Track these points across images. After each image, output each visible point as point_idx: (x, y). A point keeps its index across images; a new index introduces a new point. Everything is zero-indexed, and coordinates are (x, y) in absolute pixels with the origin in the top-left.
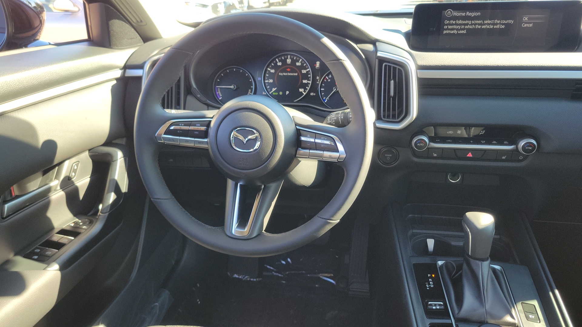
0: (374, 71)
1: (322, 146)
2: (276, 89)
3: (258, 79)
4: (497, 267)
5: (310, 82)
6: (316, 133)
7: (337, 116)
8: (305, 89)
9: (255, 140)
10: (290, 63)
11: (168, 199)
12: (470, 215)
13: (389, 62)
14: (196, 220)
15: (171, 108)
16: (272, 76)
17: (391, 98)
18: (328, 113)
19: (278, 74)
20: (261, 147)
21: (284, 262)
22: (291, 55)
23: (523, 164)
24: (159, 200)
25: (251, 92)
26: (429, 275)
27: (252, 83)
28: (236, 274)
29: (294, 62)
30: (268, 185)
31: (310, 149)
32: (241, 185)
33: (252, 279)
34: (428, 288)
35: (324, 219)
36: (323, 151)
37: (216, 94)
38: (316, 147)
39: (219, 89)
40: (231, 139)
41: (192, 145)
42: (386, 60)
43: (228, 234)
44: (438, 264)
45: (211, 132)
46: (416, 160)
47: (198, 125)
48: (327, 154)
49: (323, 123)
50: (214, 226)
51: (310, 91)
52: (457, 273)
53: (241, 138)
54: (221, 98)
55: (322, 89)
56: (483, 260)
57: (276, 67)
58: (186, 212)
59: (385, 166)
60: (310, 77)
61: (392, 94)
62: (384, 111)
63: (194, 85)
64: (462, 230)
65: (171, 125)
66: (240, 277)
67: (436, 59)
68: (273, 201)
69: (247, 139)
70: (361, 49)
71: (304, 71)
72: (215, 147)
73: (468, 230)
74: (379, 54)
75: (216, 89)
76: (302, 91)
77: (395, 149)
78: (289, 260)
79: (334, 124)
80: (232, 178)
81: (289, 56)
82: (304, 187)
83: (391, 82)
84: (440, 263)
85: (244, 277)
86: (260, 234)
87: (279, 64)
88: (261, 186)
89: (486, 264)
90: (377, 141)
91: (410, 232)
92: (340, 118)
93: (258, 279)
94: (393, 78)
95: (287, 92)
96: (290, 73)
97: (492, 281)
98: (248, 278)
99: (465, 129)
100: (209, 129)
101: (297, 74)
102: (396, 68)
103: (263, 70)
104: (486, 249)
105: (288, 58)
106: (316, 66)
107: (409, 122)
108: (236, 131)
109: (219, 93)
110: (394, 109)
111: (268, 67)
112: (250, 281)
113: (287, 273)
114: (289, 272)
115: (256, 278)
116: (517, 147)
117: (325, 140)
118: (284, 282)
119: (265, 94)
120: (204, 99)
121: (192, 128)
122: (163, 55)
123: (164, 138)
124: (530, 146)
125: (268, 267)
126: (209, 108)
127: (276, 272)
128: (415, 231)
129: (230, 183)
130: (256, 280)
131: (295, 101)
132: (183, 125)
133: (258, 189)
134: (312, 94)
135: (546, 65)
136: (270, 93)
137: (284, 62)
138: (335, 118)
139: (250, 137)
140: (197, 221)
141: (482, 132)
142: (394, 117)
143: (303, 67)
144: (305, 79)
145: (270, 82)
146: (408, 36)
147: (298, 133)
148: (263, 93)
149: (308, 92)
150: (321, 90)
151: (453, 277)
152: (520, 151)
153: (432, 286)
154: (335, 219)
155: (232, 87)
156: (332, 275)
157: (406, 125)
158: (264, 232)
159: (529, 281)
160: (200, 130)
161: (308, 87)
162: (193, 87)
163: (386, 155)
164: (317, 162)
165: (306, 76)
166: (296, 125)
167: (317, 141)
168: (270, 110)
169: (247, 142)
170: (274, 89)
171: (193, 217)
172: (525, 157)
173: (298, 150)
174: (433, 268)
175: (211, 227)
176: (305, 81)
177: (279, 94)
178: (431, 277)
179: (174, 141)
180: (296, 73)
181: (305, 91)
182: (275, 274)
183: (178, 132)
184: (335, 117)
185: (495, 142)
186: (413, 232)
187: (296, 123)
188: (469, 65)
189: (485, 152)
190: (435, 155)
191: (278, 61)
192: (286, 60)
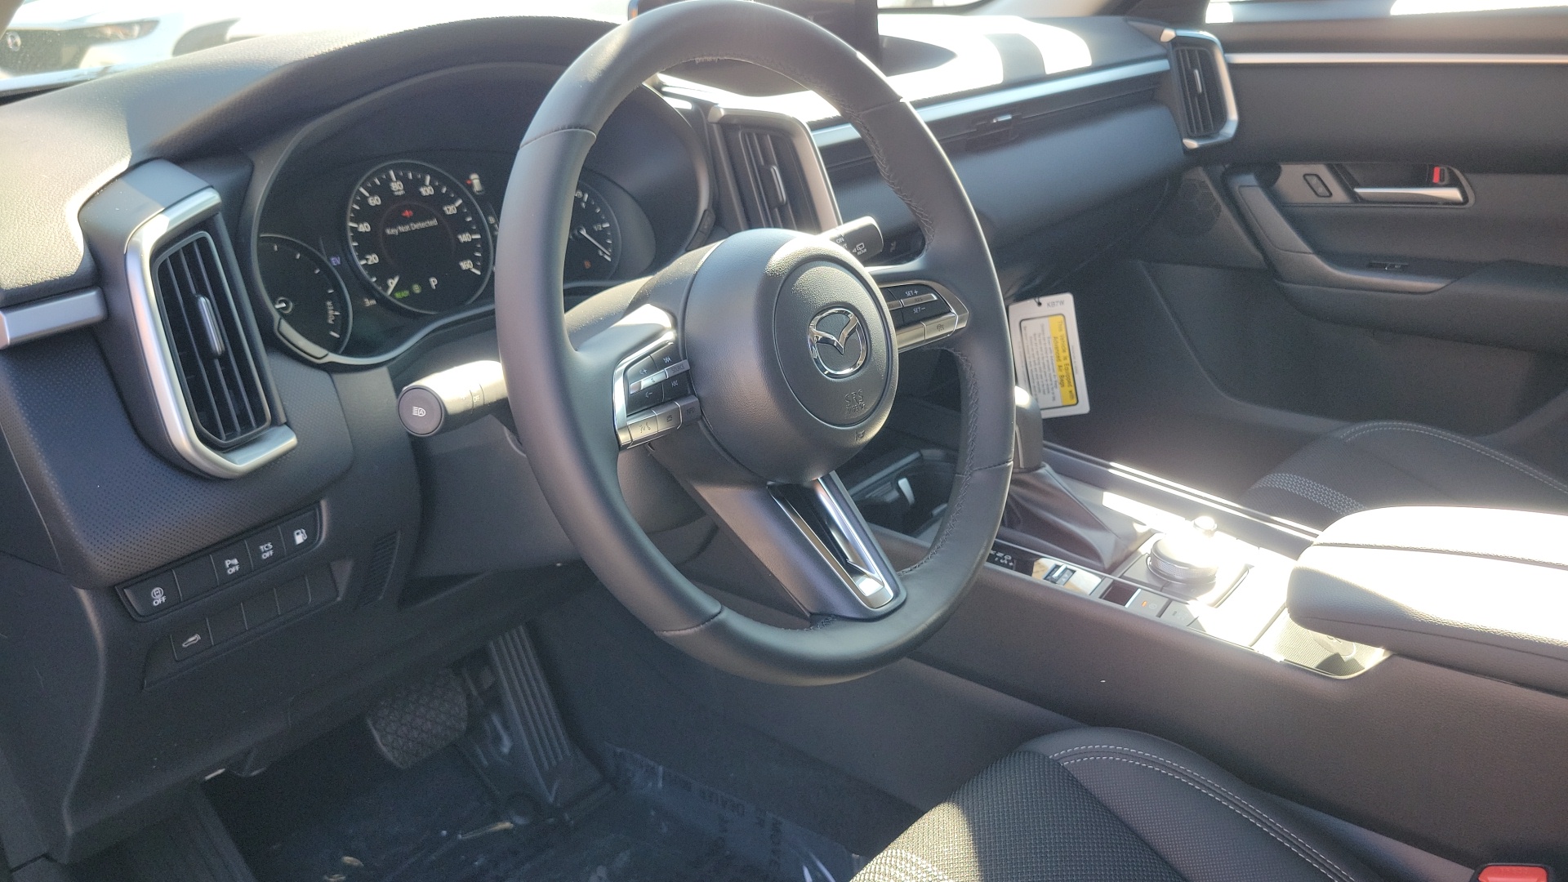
0: (716, 153)
1: (917, 311)
2: (396, 279)
3: (332, 262)
5: (480, 236)
8: (475, 261)
10: (402, 192)
16: (368, 242)
19: (384, 232)
22: (394, 168)
29: (412, 187)
36: (922, 321)
38: (904, 317)
47: (667, 360)
48: (930, 324)
57: (368, 213)
60: (473, 222)
61: (783, 196)
65: (627, 380)
71: (450, 210)
76: (468, 267)
81: (392, 173)
83: (772, 169)
87: (375, 201)
95: (430, 280)
96: (415, 222)
101: (434, 222)
105: (392, 180)
119: (372, 301)
120: (316, 349)
136: (387, 297)
137: (385, 192)
143: (441, 198)
144: (463, 232)
145: (370, 263)
148: (365, 303)
161: (480, 252)
165: (460, 223)
167: (903, 303)
170: (392, 283)
176: (464, 235)
177: (412, 292)
180: (431, 219)
183: (647, 394)
191: (367, 194)
192: (390, 187)
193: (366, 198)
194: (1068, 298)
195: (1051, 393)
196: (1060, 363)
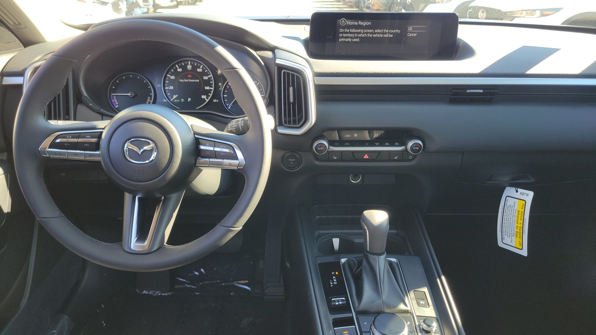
0: (274, 78)
1: (222, 154)
2: (177, 96)
3: (157, 85)
4: (394, 260)
5: (213, 89)
6: (215, 141)
7: (237, 123)
8: (208, 96)
9: (151, 151)
10: (190, 69)
11: (57, 217)
12: (367, 213)
13: (287, 69)
14: (90, 238)
15: (60, 119)
16: (172, 82)
17: (291, 104)
18: (230, 120)
19: (179, 80)
20: (157, 157)
21: (197, 273)
22: (191, 61)
23: (413, 163)
24: (46, 219)
25: (151, 100)
26: (333, 273)
27: (151, 91)
28: (146, 290)
29: (194, 68)
30: (167, 196)
31: (210, 158)
32: (139, 198)
33: (163, 294)
34: (332, 286)
35: (226, 227)
36: (223, 159)
37: (111, 101)
38: (216, 155)
39: (114, 96)
40: (125, 151)
41: (82, 158)
42: (284, 67)
43: (127, 249)
44: (341, 262)
45: (103, 144)
46: (317, 163)
47: (88, 137)
48: (226, 161)
49: (223, 131)
50: (110, 242)
51: (213, 97)
52: (358, 268)
53: (135, 149)
54: (118, 106)
55: (225, 96)
56: (380, 254)
57: (176, 73)
58: (79, 230)
59: (288, 170)
60: (212, 83)
61: (291, 100)
62: (285, 116)
63: (85, 94)
64: (361, 228)
65: (57, 137)
66: (151, 293)
67: (331, 66)
68: (174, 212)
69: (142, 150)
70: (260, 56)
71: (206, 78)
72: (108, 160)
73: (366, 227)
74: (278, 61)
75: (111, 97)
76: (204, 97)
77: (298, 153)
78: (202, 270)
79: (235, 131)
80: (130, 192)
81: (189, 62)
82: (208, 196)
83: (290, 88)
84: (343, 260)
85: (154, 293)
86: (161, 247)
87: (180, 70)
88: (161, 197)
89: (382, 257)
90: (276, 146)
91: (317, 233)
92: (240, 125)
93: (169, 293)
94: (292, 85)
95: (189, 99)
96: (191, 79)
97: (388, 273)
98: (159, 293)
99: (368, 132)
100: (101, 140)
101: (198, 81)
102: (294, 75)
103: (162, 77)
104: (382, 244)
105: (188, 64)
106: (218, 72)
107: (308, 127)
108: (130, 142)
109: (115, 100)
110: (294, 115)
111: (167, 73)
112: (161, 296)
113: (201, 284)
114: (203, 283)
115: (168, 293)
116: (406, 148)
117: (224, 148)
118: (198, 293)
119: (166, 101)
120: (97, 108)
121: (80, 140)
122: (44, 61)
123: (48, 152)
124: (417, 147)
125: (180, 279)
126: (104, 117)
127: (189, 284)
128: (321, 232)
129: (128, 197)
130: (168, 295)
131: (197, 108)
132: (70, 137)
133: (158, 201)
134: (215, 101)
135: (426, 72)
136: (171, 100)
137: (184, 68)
138: (236, 126)
139: (146, 148)
140: (92, 238)
141: (376, 135)
142: (294, 122)
143: (204, 73)
144: (207, 86)
145: (170, 89)
146: (307, 43)
147: (197, 142)
148: (163, 100)
149: (211, 98)
150: (223, 97)
151: (355, 272)
152: (408, 150)
153: (335, 283)
154: (237, 227)
155: (129, 94)
156: (247, 282)
157: (306, 130)
158: (166, 244)
159: (420, 270)
160: (91, 142)
161: (211, 94)
162: (84, 95)
163: (289, 160)
164: (221, 171)
165: (208, 83)
166: (194, 134)
167: (216, 149)
168: (165, 119)
169: (142, 153)
170: (175, 97)
171: (87, 235)
172: (414, 157)
173: (198, 159)
174: (336, 265)
175: (107, 244)
176: (207, 88)
177: (180, 101)
178: (335, 275)
179: (61, 155)
180: (197, 79)
181: (207, 98)
182: (188, 286)
183: (66, 144)
184: (235, 124)
185: (387, 144)
186: (319, 233)
187: (195, 132)
188: (361, 72)
189: (379, 154)
190: (335, 158)
191: (178, 67)
192: (187, 67)
193: (177, 68)
194: (531, 194)
195: (511, 238)
196: (517, 225)
